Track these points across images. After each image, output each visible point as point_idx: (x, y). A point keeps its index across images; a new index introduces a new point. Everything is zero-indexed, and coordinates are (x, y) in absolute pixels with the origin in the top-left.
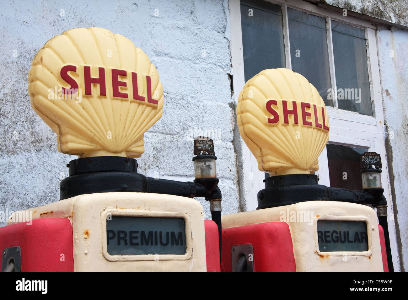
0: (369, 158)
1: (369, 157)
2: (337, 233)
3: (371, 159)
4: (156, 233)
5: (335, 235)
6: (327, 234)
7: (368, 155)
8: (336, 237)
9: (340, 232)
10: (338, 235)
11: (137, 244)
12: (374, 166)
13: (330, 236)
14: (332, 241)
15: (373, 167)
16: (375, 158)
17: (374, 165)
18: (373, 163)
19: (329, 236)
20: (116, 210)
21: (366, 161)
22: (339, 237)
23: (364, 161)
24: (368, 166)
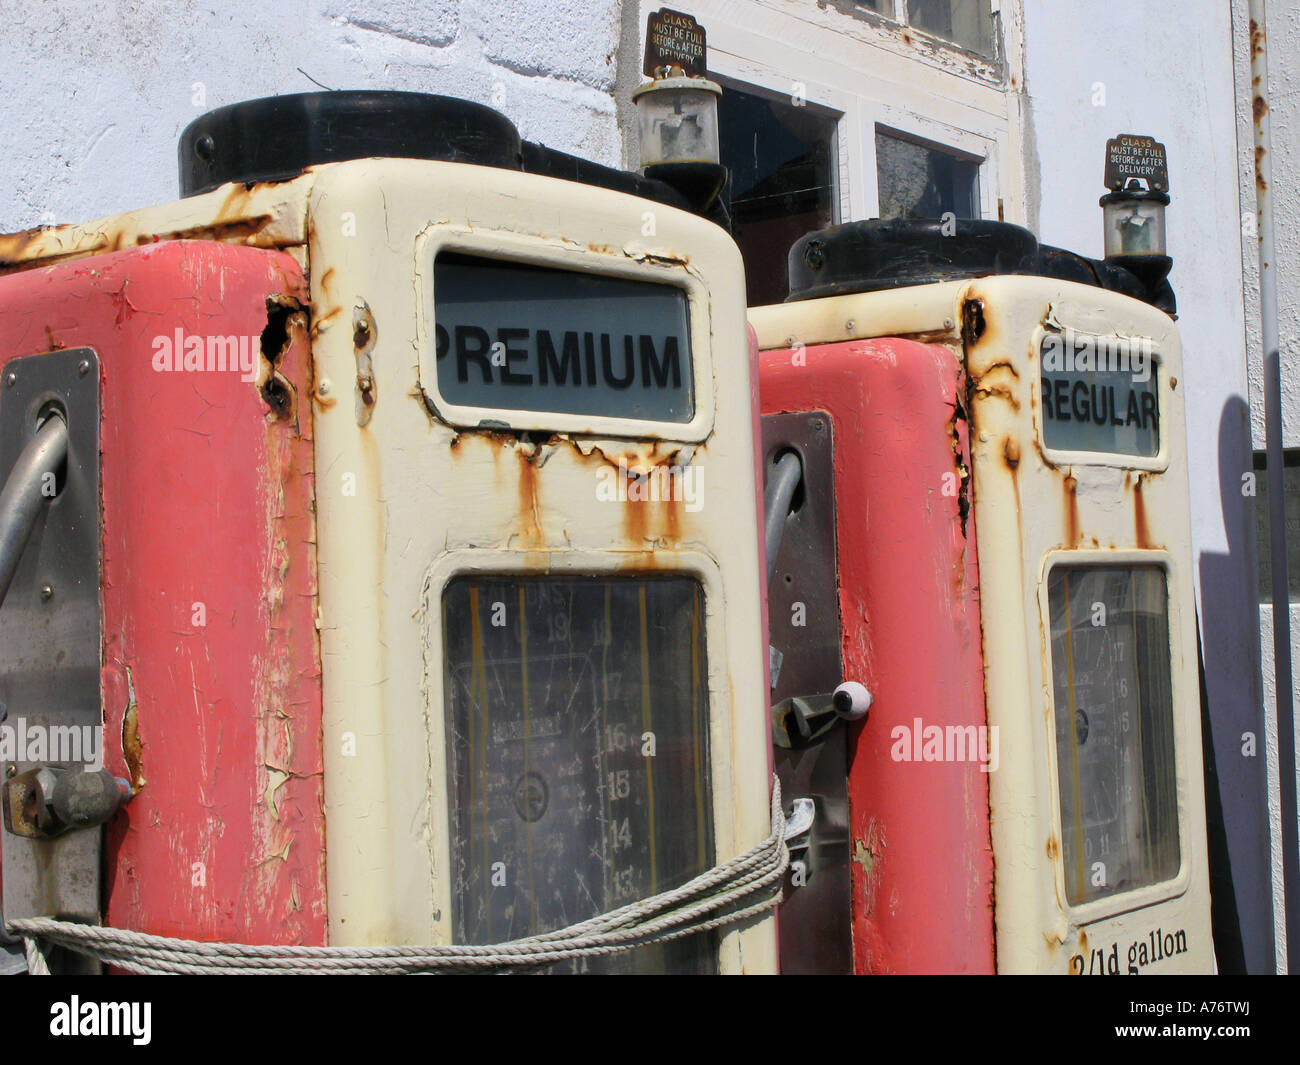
0: (1131, 155)
1: (1132, 151)
2: (1086, 391)
3: (1137, 157)
4: (589, 337)
5: (1081, 396)
6: (1063, 392)
7: (1128, 146)
8: (1085, 404)
9: (1094, 387)
10: (1088, 398)
11: (525, 380)
12: (1143, 183)
13: (1070, 398)
14: (1073, 416)
15: (1141, 186)
16: (1149, 155)
17: (1145, 180)
18: (1145, 171)
19: (1064, 399)
20: (465, 229)
21: (1124, 165)
22: (1091, 404)
23: (1118, 165)
24: (1129, 179)
